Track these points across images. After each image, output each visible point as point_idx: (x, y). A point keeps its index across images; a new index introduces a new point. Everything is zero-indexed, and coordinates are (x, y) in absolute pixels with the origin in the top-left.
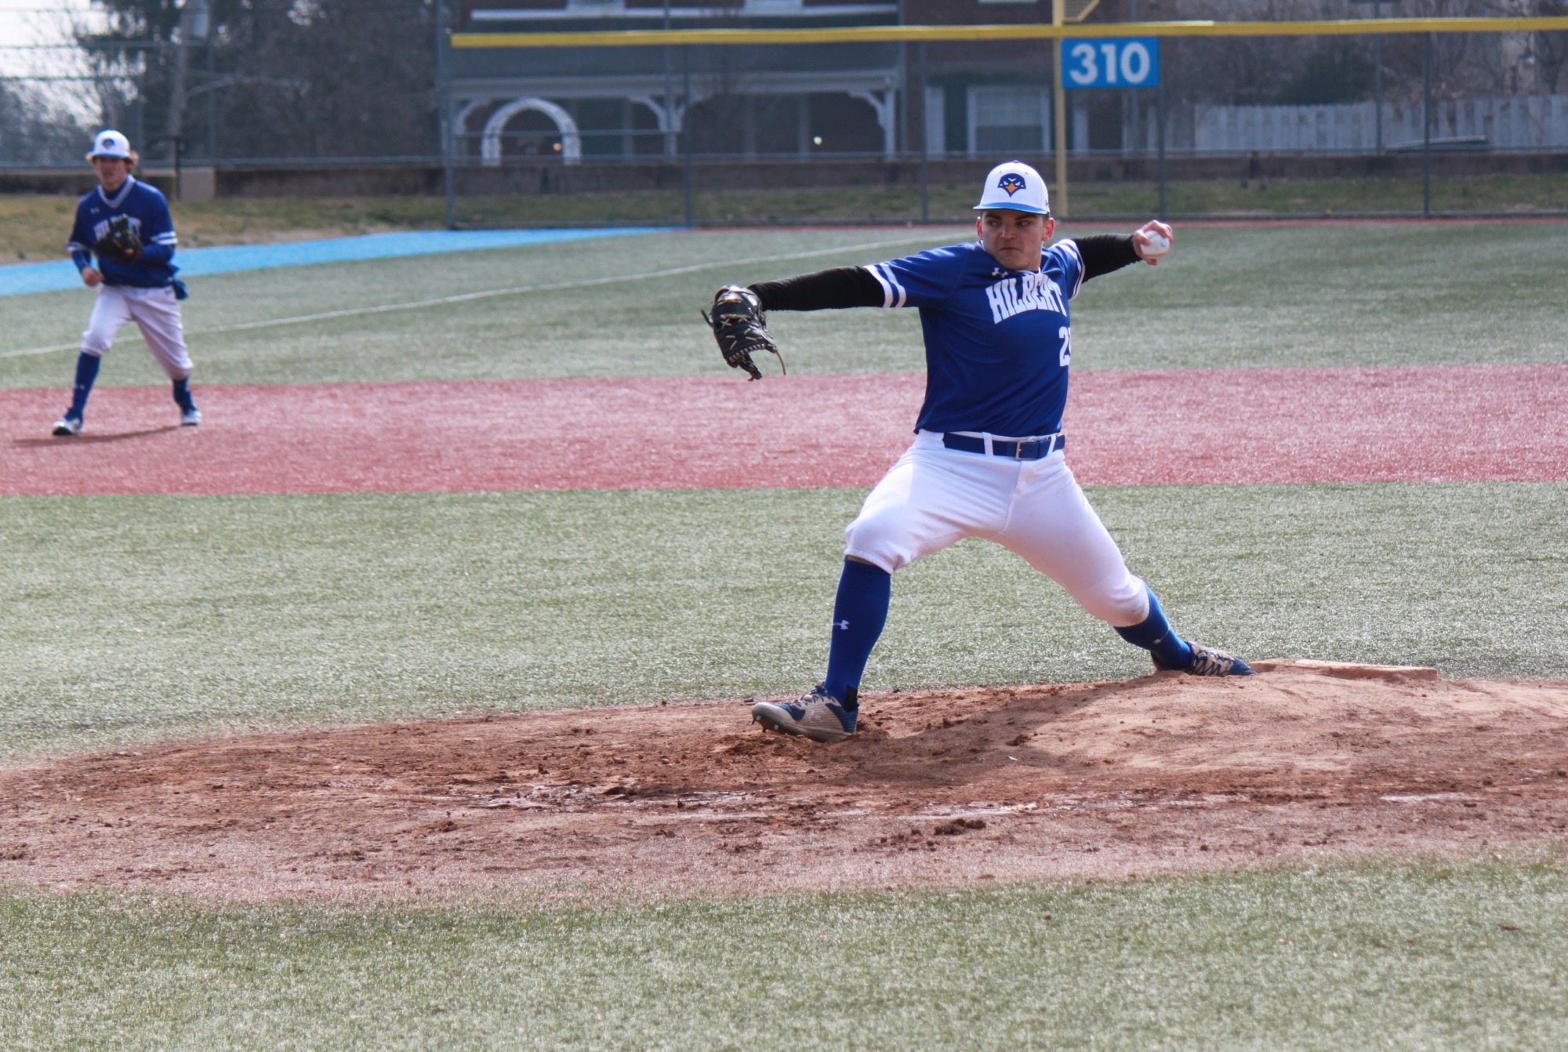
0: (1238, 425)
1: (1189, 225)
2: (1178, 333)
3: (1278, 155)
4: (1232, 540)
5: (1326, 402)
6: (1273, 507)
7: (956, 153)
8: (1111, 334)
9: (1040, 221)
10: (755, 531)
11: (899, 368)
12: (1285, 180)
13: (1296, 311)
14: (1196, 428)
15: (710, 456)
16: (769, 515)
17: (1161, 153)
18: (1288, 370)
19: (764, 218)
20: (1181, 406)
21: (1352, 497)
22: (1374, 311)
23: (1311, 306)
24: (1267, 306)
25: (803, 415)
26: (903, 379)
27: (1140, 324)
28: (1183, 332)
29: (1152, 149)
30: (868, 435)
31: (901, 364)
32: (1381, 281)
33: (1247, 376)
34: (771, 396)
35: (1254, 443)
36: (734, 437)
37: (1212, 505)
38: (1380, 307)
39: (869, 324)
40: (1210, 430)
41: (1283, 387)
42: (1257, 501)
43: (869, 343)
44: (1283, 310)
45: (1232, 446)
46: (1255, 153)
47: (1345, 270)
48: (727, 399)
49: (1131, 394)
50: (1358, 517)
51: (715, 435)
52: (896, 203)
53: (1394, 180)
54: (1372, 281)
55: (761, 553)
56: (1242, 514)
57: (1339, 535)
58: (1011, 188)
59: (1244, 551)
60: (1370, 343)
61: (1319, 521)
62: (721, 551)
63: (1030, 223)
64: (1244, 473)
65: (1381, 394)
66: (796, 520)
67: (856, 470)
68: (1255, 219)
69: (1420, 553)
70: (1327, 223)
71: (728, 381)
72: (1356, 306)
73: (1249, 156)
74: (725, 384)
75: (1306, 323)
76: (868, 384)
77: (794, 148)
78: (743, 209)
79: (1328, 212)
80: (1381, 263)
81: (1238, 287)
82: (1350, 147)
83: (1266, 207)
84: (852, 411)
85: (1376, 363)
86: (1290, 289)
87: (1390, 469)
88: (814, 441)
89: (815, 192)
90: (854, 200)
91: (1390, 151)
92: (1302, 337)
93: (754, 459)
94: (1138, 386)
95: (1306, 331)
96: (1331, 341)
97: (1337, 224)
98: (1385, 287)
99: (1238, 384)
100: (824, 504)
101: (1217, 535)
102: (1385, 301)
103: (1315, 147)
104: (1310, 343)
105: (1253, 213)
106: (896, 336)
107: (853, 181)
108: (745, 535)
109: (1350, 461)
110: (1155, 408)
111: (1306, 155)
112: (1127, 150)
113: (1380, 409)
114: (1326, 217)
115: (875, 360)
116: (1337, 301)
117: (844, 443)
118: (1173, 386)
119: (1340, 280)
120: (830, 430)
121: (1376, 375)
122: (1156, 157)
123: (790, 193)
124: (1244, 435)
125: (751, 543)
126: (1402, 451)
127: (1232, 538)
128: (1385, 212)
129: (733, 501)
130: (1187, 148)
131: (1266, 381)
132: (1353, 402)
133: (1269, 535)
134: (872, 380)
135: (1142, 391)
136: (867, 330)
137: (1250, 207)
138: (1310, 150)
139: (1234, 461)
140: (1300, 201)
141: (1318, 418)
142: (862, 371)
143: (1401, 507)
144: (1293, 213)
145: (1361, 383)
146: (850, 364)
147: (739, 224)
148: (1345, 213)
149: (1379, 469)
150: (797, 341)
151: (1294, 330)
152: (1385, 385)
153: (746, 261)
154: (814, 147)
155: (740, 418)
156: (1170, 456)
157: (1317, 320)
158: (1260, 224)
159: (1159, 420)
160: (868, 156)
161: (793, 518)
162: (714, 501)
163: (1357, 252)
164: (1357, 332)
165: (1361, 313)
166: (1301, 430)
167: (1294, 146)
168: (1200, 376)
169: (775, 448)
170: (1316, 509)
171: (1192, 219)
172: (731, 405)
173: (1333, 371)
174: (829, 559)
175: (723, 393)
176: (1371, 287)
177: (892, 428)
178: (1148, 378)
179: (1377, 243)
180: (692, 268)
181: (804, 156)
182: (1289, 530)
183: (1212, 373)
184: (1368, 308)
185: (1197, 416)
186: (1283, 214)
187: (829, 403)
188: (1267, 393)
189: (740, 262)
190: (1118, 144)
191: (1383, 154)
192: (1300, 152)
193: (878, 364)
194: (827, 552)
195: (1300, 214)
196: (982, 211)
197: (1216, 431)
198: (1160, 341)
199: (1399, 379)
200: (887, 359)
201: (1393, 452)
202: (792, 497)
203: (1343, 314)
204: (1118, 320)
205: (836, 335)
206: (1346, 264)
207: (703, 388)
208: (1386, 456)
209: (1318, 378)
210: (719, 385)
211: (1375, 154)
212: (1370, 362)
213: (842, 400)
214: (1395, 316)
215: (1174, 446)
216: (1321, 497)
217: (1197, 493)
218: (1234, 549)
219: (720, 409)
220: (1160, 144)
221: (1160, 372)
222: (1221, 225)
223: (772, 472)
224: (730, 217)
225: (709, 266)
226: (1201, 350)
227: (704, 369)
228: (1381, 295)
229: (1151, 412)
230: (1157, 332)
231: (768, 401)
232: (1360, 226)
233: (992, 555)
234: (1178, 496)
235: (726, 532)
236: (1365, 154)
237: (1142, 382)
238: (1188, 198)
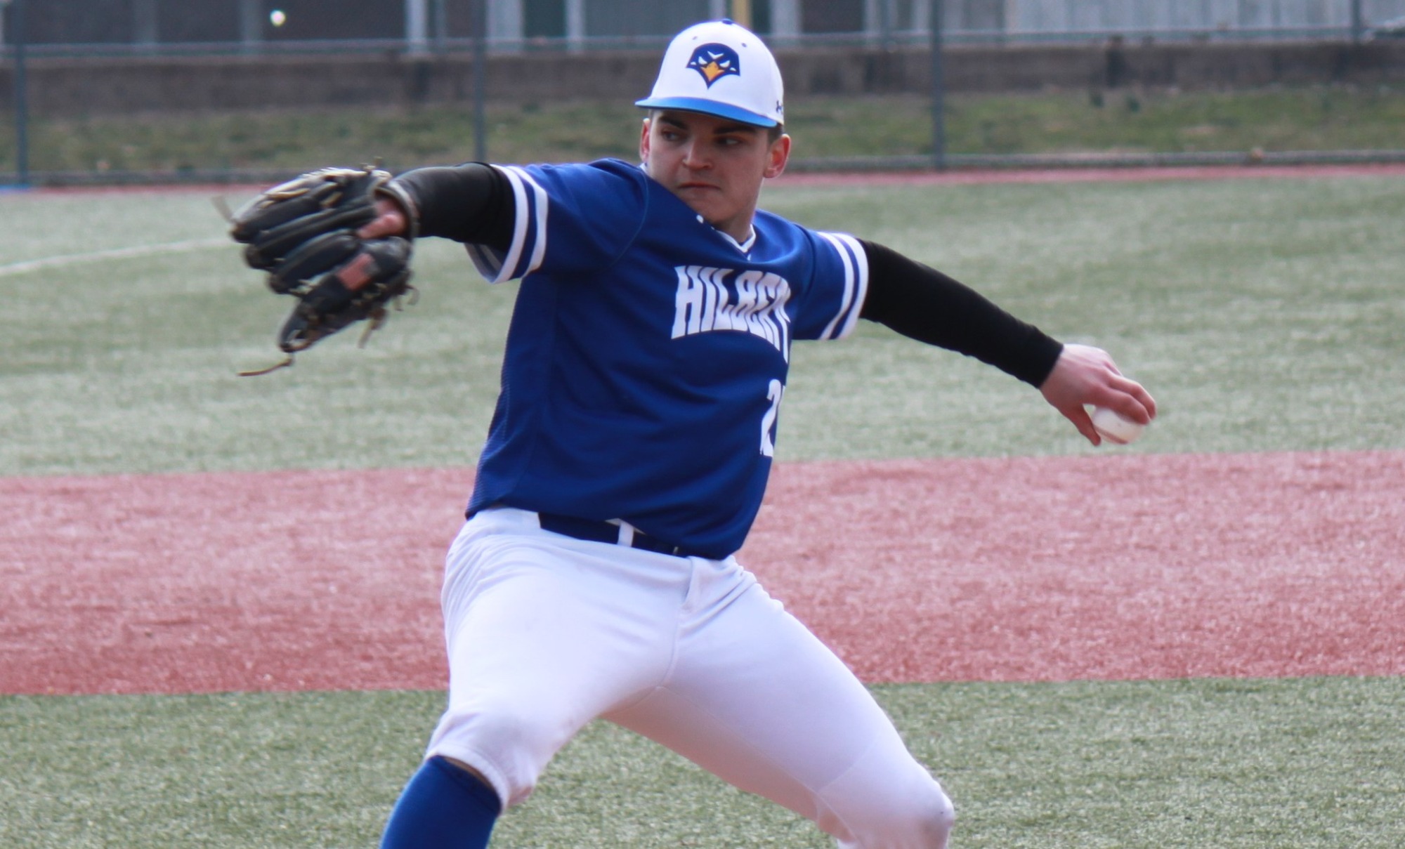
0: (1048, 568)
1: (990, 178)
2: (948, 387)
3: (1162, 42)
4: (1019, 790)
5: (1222, 521)
6: (1103, 725)
7: (541, 40)
8: (821, 391)
9: (763, 140)
10: (97, 777)
11: (405, 458)
12: (1174, 91)
13: (1182, 343)
14: (969, 571)
15: (22, 632)
16: (128, 748)
17: (936, 39)
18: (1156, 459)
19: (169, 168)
20: (942, 528)
21: (1255, 705)
22: (1331, 345)
23: (1213, 336)
24: (1126, 334)
25: (211, 550)
26: (412, 479)
27: (879, 370)
28: (961, 385)
29: (921, 29)
30: (333, 589)
31: (409, 451)
32: (1353, 285)
33: (1076, 469)
34: (152, 513)
35: (1076, 602)
36: (73, 594)
37: (990, 721)
38: (1344, 334)
39: (353, 376)
40: (995, 575)
41: (1142, 492)
42: (1071, 714)
43: (350, 411)
44: (1158, 342)
45: (1033, 607)
46: (1117, 39)
47: (1282, 264)
48: (67, 521)
49: (849, 507)
50: (1264, 743)
51: (37, 591)
52: (424, 138)
53: (1384, 90)
54: (1332, 285)
55: (104, 820)
56: (1040, 740)
57: (1225, 779)
58: (712, 70)
59: (1039, 812)
60: (1318, 404)
61: (1190, 752)
62: (27, 817)
63: (741, 142)
64: (1053, 658)
65: (1332, 505)
66: (178, 755)
67: (304, 658)
68: (1117, 165)
69: (1379, 814)
70: (1255, 173)
71: (72, 485)
72: (1297, 334)
73: (1105, 44)
74: (65, 492)
75: (1199, 369)
76: (342, 489)
77: (229, 31)
78: (129, 150)
79: (1258, 152)
80: (1354, 249)
81: (1074, 298)
82: (1302, 24)
83: (1138, 143)
84: (308, 542)
85: (1327, 443)
86: (1174, 302)
87: (1333, 651)
88: (227, 603)
89: (266, 119)
90: (343, 132)
91: (1381, 34)
92: (1188, 395)
93: (107, 637)
94: (864, 491)
95: (1196, 382)
96: (1242, 403)
97: (1275, 174)
98: (1360, 297)
99: (1057, 486)
100: (237, 724)
101: (992, 781)
102: (1351, 324)
103: (1235, 26)
104: (1207, 406)
105: (1112, 154)
106: (408, 394)
107: (344, 97)
108: (75, 786)
109: (1257, 636)
110: (891, 533)
111: (1216, 41)
112: (871, 35)
113: (1327, 533)
114: (1253, 162)
115: (361, 442)
116: (1264, 323)
117: (286, 604)
118: (930, 490)
119: (1272, 284)
120: (258, 580)
121: (1324, 467)
122: (925, 46)
123: (219, 121)
124: (1061, 587)
125: (86, 801)
126: (1360, 616)
127: (1018, 786)
128: (1365, 152)
129: (60, 718)
130: (988, 30)
131: (1112, 482)
132: (1275, 520)
133: (1090, 780)
134: (350, 483)
135: (870, 502)
136: (350, 384)
137: (1106, 143)
138: (1223, 31)
139: (1034, 636)
140: (1204, 130)
141: (1203, 552)
142: (332, 464)
143: (1351, 725)
144: (1187, 154)
145: (1293, 484)
146: (311, 449)
147: (121, 179)
148: (1291, 154)
149: (1314, 651)
150: (211, 405)
151: (1175, 381)
152: (1338, 487)
153: (129, 251)
154: (272, 33)
155: (87, 558)
156: (912, 627)
157: (1219, 361)
158: (1126, 176)
159: (898, 557)
160: (371, 48)
161: (173, 752)
162: (22, 719)
163: (1307, 230)
164: (1295, 384)
165: (1306, 347)
166: (1168, 573)
167: (1196, 26)
168: (983, 470)
169: (152, 616)
170: (1185, 729)
171: (996, 167)
172: (71, 532)
173: (1240, 460)
174: (236, 831)
175: (61, 508)
176: (1331, 296)
177: (380, 577)
178: (884, 476)
179: (1346, 211)
180: (23, 267)
181: (250, 50)
182: (1129, 771)
183: (1009, 466)
184: (1320, 337)
185: (972, 549)
186: (1167, 155)
187: (265, 527)
188: (1110, 504)
189: (116, 253)
190: (857, 23)
191: (1367, 37)
192: (1204, 36)
193: (367, 451)
194: (233, 816)
195: (1202, 155)
196: (654, 109)
197: (1004, 577)
198: (916, 405)
199: (1369, 473)
200: (383, 441)
201: (1344, 617)
202: (174, 711)
203: (1271, 348)
204: (837, 363)
205: (291, 395)
206: (1283, 251)
207: (23, 500)
208: (1327, 624)
209: (1211, 473)
210: (52, 493)
211: (1347, 39)
212: (1313, 443)
213: (289, 521)
214: (1373, 353)
215: (920, 609)
216: (1197, 707)
217: (959, 698)
218: (1024, 807)
219: (52, 540)
220: (936, 22)
221: (908, 464)
222: (1051, 177)
223: (140, 662)
224: (103, 166)
225: (57, 261)
226: (992, 420)
227: (29, 462)
228: (1347, 311)
229: (885, 541)
230: (911, 386)
231: (147, 524)
232: (1315, 178)
233: (551, 820)
234: (921, 705)
235: (39, 781)
236: (1330, 39)
237: (874, 484)
238: (988, 125)
